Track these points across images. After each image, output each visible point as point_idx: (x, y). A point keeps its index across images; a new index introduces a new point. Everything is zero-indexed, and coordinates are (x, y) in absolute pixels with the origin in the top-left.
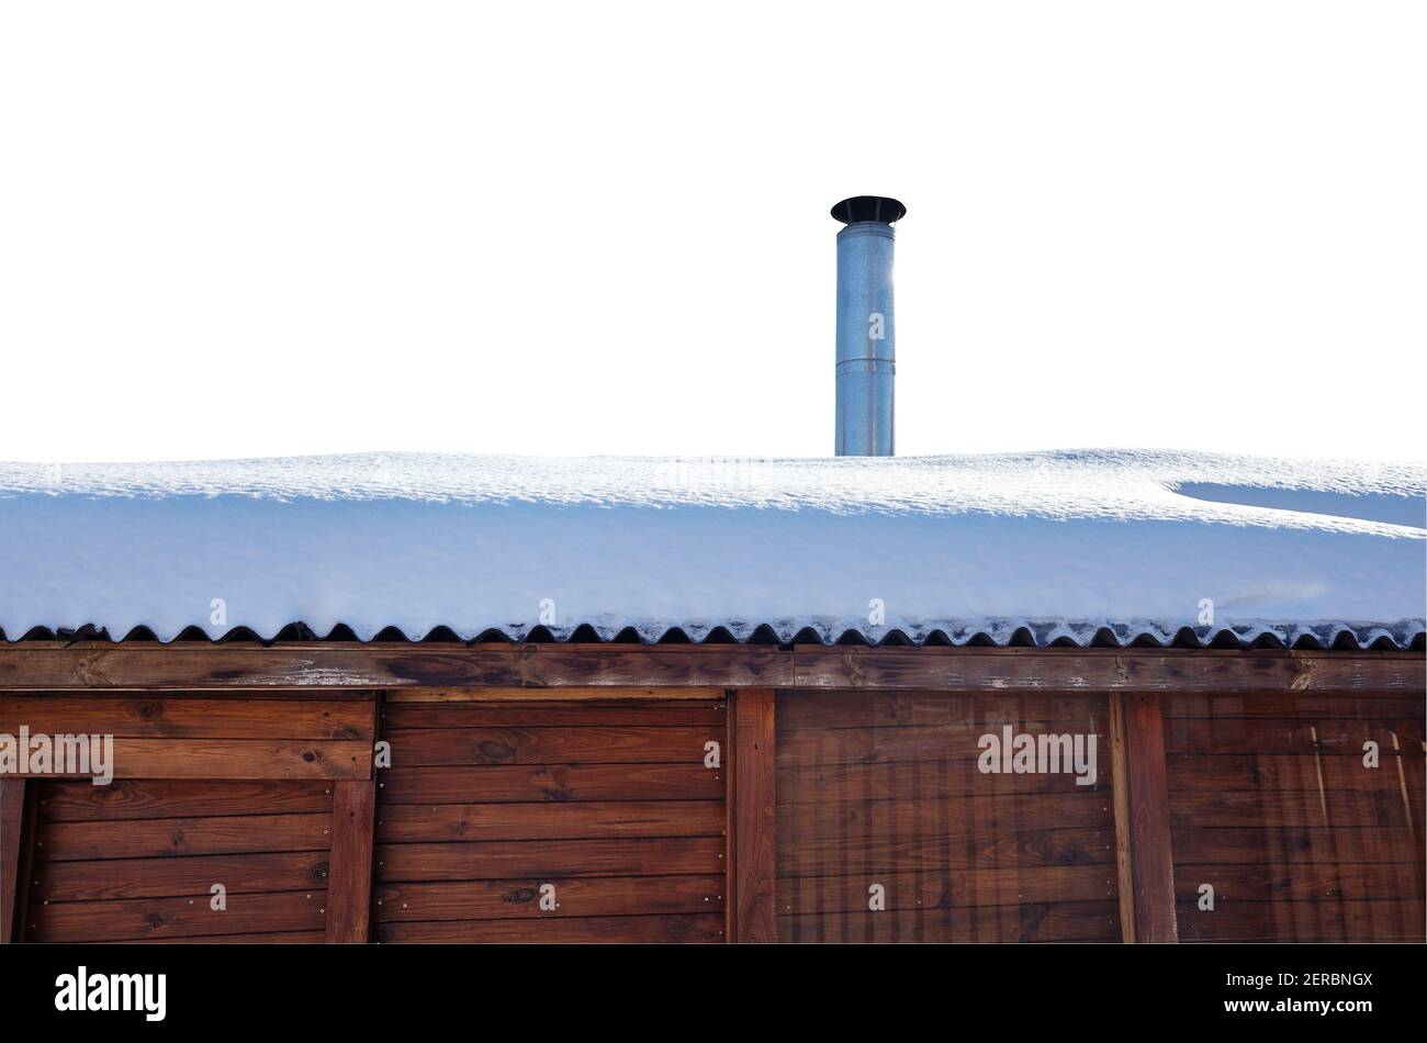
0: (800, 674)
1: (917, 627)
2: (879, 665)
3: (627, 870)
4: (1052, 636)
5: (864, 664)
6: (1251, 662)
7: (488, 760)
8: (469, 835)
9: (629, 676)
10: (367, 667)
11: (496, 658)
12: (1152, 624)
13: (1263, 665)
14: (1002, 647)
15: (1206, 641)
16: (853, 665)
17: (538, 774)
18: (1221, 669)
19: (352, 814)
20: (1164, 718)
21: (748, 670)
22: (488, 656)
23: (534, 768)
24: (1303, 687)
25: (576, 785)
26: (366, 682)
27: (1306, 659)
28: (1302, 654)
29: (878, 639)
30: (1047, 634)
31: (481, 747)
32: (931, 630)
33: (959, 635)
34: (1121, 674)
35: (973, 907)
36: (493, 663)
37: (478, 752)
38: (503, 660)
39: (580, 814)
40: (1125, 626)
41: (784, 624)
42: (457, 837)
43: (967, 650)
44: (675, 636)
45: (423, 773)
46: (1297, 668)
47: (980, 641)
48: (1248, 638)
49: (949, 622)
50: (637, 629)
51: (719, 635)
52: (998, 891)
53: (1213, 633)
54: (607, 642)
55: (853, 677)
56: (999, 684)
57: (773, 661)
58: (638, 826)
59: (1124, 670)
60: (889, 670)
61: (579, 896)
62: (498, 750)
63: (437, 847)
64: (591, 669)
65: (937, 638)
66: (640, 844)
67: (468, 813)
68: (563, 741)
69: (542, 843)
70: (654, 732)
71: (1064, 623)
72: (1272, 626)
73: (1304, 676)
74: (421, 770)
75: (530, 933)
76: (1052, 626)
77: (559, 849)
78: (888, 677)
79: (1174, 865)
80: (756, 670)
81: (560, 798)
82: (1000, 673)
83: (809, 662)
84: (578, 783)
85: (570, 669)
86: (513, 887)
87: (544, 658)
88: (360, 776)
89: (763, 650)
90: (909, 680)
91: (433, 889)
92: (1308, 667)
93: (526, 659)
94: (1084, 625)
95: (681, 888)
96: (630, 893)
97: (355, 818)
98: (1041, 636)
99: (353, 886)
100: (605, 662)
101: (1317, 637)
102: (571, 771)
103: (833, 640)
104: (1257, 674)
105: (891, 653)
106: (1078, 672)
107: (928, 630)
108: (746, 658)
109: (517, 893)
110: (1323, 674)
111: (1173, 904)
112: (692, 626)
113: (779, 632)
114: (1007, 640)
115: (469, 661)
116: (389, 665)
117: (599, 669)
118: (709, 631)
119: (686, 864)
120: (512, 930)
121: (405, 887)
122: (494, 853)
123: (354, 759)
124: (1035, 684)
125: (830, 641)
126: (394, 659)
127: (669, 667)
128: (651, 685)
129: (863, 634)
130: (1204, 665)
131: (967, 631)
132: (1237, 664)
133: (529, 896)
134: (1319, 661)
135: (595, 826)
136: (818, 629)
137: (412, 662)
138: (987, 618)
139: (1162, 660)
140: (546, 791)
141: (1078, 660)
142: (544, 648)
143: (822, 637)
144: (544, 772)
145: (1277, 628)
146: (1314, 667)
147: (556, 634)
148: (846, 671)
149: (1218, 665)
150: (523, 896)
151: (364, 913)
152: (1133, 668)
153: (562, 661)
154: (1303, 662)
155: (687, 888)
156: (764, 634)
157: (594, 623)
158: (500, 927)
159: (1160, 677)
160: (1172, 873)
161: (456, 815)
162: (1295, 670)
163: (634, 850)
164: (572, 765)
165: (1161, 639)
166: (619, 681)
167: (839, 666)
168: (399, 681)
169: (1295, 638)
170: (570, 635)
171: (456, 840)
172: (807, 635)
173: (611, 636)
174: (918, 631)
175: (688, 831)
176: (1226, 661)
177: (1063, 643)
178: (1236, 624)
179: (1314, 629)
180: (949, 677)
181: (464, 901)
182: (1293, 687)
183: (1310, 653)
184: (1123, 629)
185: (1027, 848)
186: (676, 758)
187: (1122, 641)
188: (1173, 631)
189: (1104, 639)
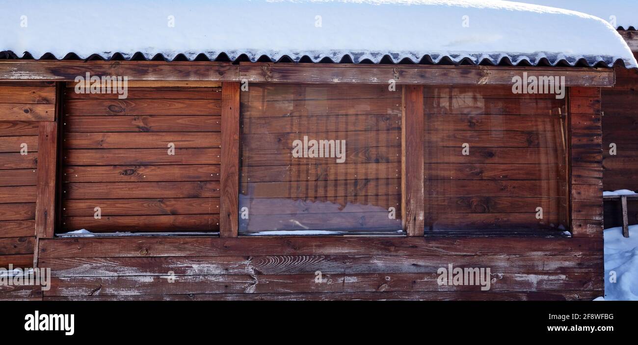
0: (242, 75)
1: (297, 54)
2: (279, 71)
3: (176, 162)
4: (361, 59)
5: (272, 71)
6: (460, 71)
7: (112, 113)
8: (105, 146)
9: (162, 76)
10: (41, 71)
11: (101, 67)
12: (411, 53)
13: (465, 73)
14: (337, 63)
15: (437, 61)
16: (267, 71)
17: (135, 120)
18: (445, 74)
19: (47, 136)
20: (424, 97)
21: (217, 73)
22: (98, 66)
23: (133, 117)
24: (484, 83)
25: (152, 125)
26: (41, 78)
27: (487, 70)
28: (485, 67)
29: (277, 60)
30: (359, 58)
31: (110, 107)
32: (302, 56)
33: (316, 58)
34: (396, 76)
35: (336, 180)
36: (99, 70)
37: (108, 110)
38: (104, 68)
39: (155, 137)
40: (398, 54)
41: (233, 52)
42: (99, 147)
43: (321, 65)
44: (181, 57)
45: (82, 119)
46: (482, 74)
47: (327, 60)
48: (457, 60)
49: (312, 52)
50: (163, 54)
51: (202, 57)
52: (346, 174)
53: (440, 57)
54: (150, 60)
55: (267, 76)
56: (336, 81)
57: (229, 69)
58: (181, 143)
59: (397, 75)
60: (284, 74)
61: (154, 173)
62: (117, 109)
63: (90, 151)
64: (145, 72)
65: (306, 59)
66: (182, 151)
67: (104, 136)
68: (146, 105)
69: (138, 150)
70: (187, 102)
71: (368, 52)
72: (470, 55)
73: (485, 78)
74: (81, 117)
75: (132, 188)
76: (362, 54)
77: (144, 152)
78: (284, 77)
79: (424, 163)
80: (221, 73)
81: (145, 130)
82: (336, 75)
83: (246, 70)
84: (153, 124)
85: (134, 72)
86: (124, 168)
87: (122, 68)
88: (50, 119)
89: (225, 64)
90: (293, 79)
91: (89, 169)
92: (487, 74)
93: (114, 67)
94: (378, 54)
95: (200, 170)
96: (177, 172)
97: (49, 138)
98: (356, 59)
99: (48, 166)
100: (150, 69)
101: (492, 60)
102: (150, 119)
103: (256, 60)
104: (462, 77)
105: (285, 66)
106: (374, 75)
107: (301, 56)
108: (217, 68)
109: (126, 171)
110: (494, 77)
111: (422, 181)
112: (190, 53)
113: (230, 56)
114: (339, 60)
115: (88, 69)
116: (52, 70)
117: (148, 73)
118: (197, 56)
119: (203, 159)
120: (124, 187)
121: (76, 167)
122: (115, 154)
123: (47, 112)
124: (354, 81)
125: (254, 60)
126: (54, 68)
127: (180, 72)
128: (172, 80)
129: (270, 57)
130: (436, 73)
131: (321, 56)
132: (453, 72)
133: (132, 172)
134: (493, 71)
135: (162, 143)
136: (249, 55)
137: (62, 69)
138: (331, 50)
139: (416, 70)
140: (139, 127)
141: (375, 70)
142: (123, 63)
143: (251, 58)
144: (138, 119)
145: (472, 55)
146: (490, 74)
147: (125, 56)
148: (263, 74)
149: (443, 72)
150: (128, 172)
151: (53, 178)
152: (401, 73)
153: (131, 69)
154: (485, 71)
155: (203, 170)
156: (223, 57)
157: (143, 52)
158: (118, 185)
159: (415, 78)
160: (423, 166)
161: (98, 137)
162: (480, 75)
163: (179, 153)
164: (151, 116)
165: (414, 60)
166: (157, 78)
167: (260, 72)
168: (56, 77)
169: (480, 60)
170: (131, 57)
171: (98, 148)
172: (244, 58)
173: (151, 57)
174: (297, 56)
175: (204, 146)
176: (447, 71)
177: (367, 61)
178: (452, 53)
179: (490, 56)
180: (312, 77)
181: (103, 174)
182: (479, 83)
183: (489, 67)
184: (396, 56)
185: (360, 155)
186: (199, 113)
187: (395, 61)
188: (421, 56)
189: (386, 60)
